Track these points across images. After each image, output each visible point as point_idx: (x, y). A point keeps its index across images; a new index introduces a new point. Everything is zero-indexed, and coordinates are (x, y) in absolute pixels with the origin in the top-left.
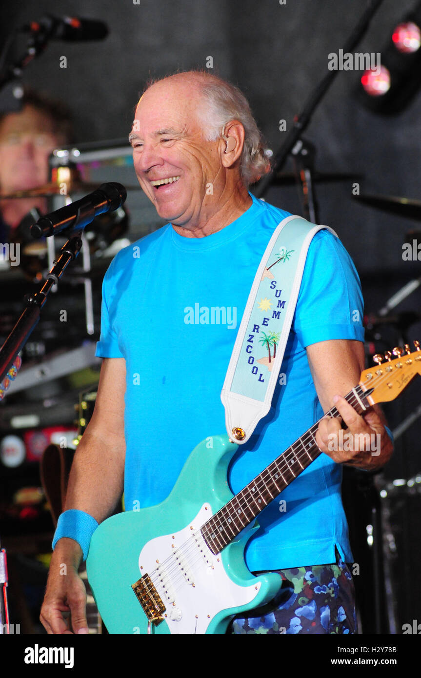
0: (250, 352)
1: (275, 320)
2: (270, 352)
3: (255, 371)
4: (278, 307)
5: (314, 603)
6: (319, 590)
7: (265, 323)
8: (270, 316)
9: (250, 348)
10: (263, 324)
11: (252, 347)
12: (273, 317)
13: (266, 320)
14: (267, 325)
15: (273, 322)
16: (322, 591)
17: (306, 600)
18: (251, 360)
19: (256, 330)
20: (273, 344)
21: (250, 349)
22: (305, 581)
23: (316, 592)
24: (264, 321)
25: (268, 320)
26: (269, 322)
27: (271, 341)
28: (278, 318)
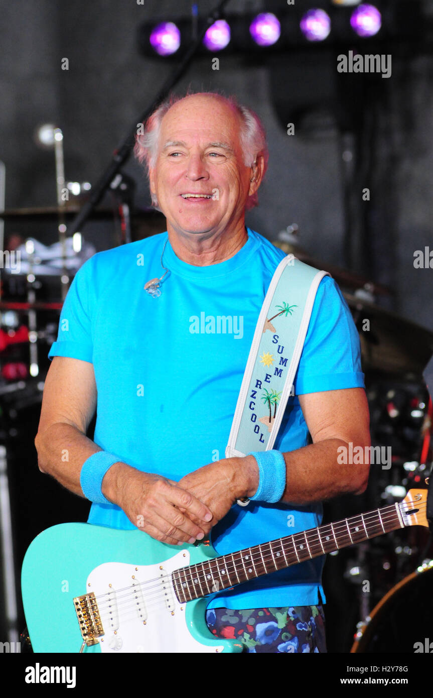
0: (253, 409)
1: (277, 377)
2: (270, 411)
3: (257, 429)
4: (280, 364)
5: (296, 639)
6: (301, 627)
7: (268, 380)
8: (272, 372)
9: (252, 404)
10: (266, 380)
11: (254, 404)
12: (275, 374)
13: (268, 377)
14: (269, 382)
15: (274, 379)
16: (304, 628)
17: (289, 636)
18: (254, 418)
19: (258, 386)
20: (274, 403)
21: (253, 406)
22: (288, 616)
23: (298, 629)
24: (267, 378)
25: (271, 376)
26: (271, 379)
27: (272, 400)
28: (280, 376)
